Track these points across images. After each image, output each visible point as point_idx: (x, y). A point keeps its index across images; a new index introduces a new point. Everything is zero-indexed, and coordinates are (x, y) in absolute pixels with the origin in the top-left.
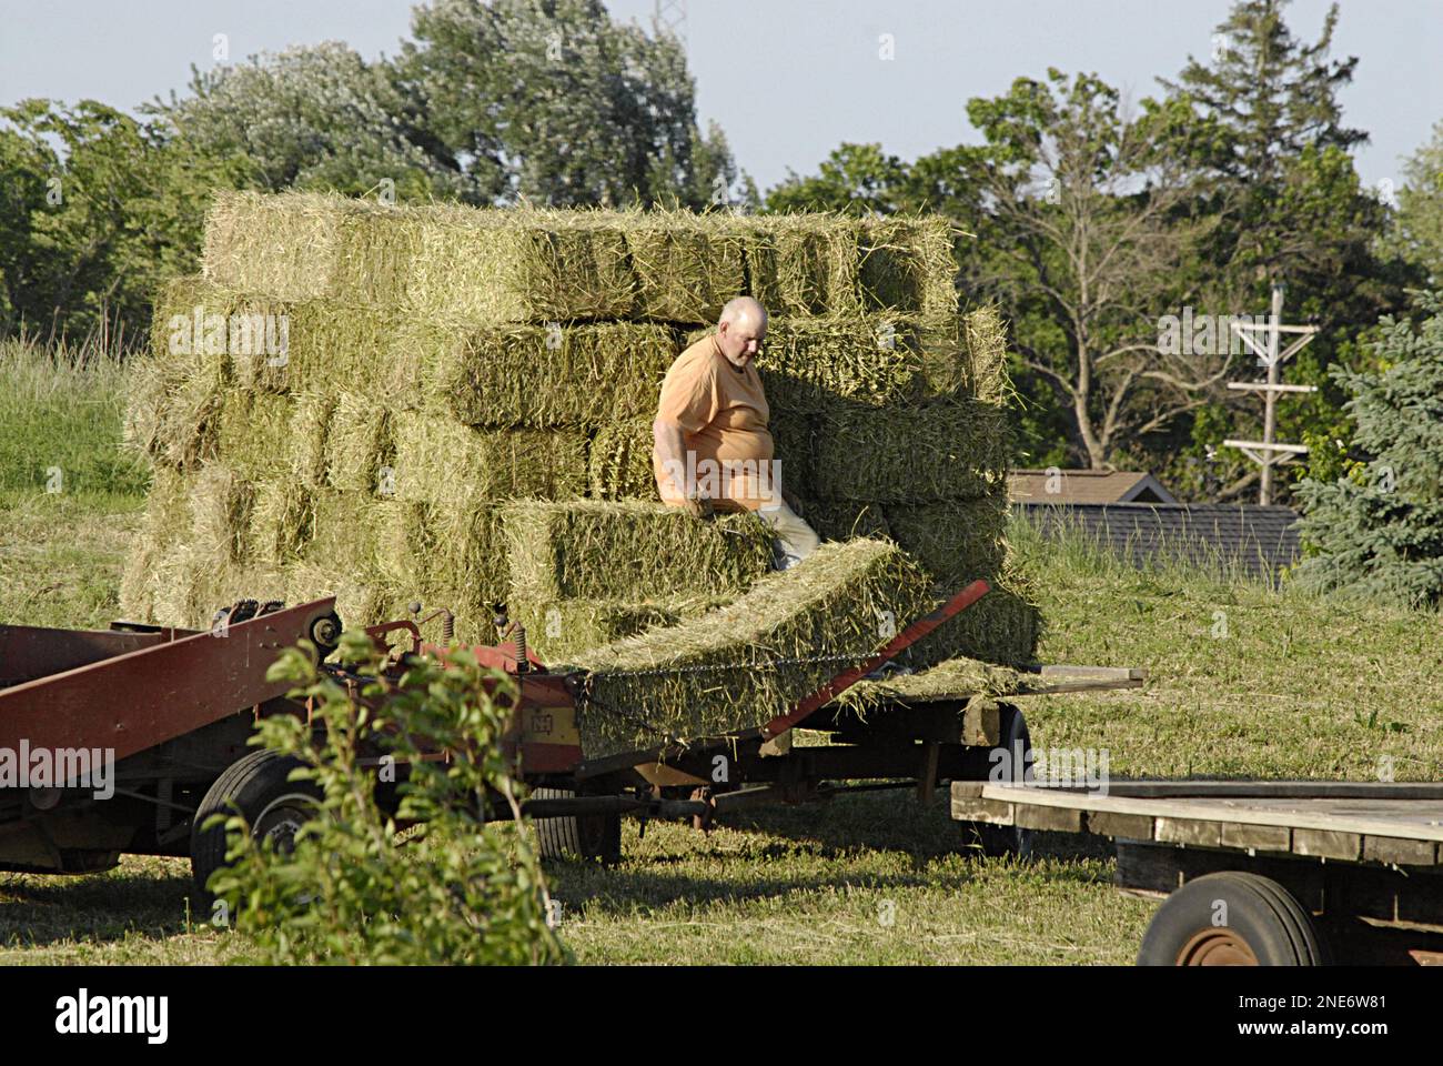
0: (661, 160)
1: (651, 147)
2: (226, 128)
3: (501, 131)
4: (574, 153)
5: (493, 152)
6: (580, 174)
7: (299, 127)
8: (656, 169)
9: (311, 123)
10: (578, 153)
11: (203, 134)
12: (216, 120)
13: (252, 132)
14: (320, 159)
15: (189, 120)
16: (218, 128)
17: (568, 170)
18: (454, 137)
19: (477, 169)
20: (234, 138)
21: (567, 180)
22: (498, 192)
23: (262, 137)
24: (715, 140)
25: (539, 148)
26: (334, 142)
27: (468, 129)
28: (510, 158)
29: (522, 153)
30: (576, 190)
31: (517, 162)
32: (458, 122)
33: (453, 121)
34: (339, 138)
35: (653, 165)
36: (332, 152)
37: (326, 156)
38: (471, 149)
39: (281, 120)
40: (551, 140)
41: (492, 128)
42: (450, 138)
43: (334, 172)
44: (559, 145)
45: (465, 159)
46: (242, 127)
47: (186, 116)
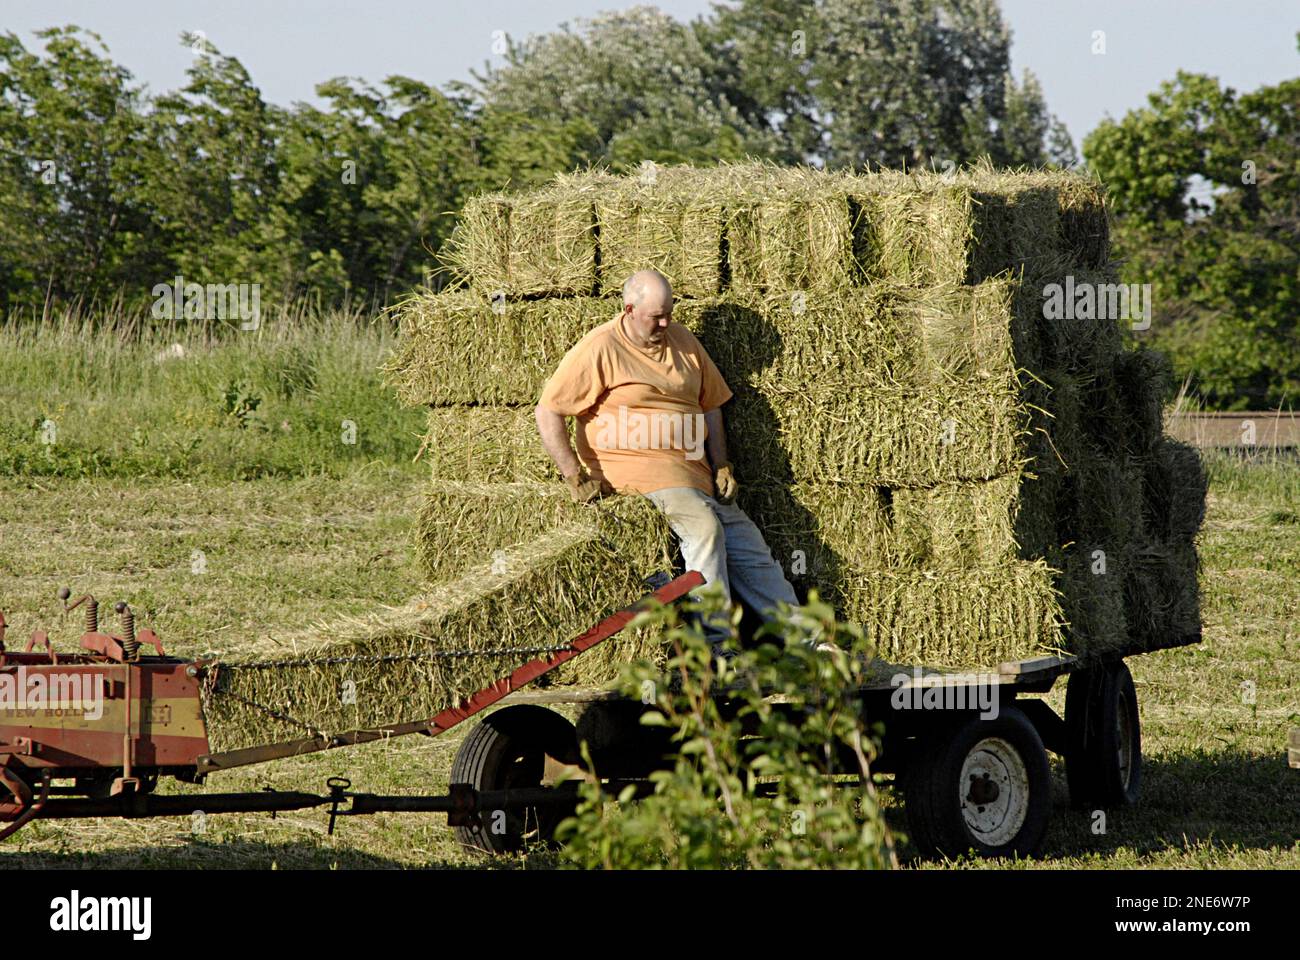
0: (975, 112)
1: (964, 98)
2: (541, 95)
3: (813, 88)
4: (887, 107)
5: (805, 110)
6: (892, 129)
7: (612, 91)
8: (969, 121)
9: (624, 87)
10: (892, 106)
11: (519, 104)
12: (530, 87)
13: (567, 99)
14: (634, 122)
15: (504, 90)
16: (534, 95)
17: (881, 125)
18: (766, 97)
19: (788, 128)
20: (549, 105)
21: (880, 135)
22: (811, 151)
23: (576, 104)
24: (1027, 88)
25: (849, 104)
26: (648, 105)
27: (781, 87)
28: (822, 115)
29: (834, 110)
30: (889, 146)
31: (829, 119)
32: (769, 81)
33: (764, 81)
34: (652, 100)
35: (965, 115)
36: (646, 115)
37: (640, 119)
38: (784, 107)
39: (595, 86)
40: (863, 95)
41: (803, 85)
42: (764, 97)
43: (649, 134)
44: (871, 100)
45: (777, 118)
46: (557, 95)
47: (503, 85)
